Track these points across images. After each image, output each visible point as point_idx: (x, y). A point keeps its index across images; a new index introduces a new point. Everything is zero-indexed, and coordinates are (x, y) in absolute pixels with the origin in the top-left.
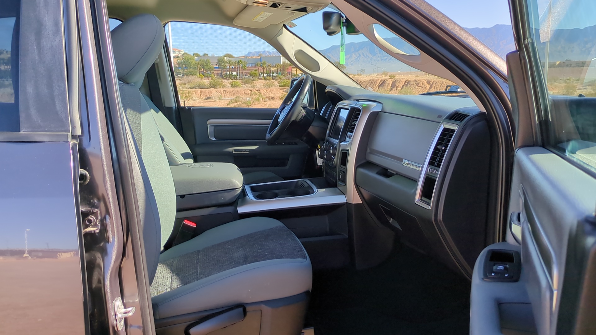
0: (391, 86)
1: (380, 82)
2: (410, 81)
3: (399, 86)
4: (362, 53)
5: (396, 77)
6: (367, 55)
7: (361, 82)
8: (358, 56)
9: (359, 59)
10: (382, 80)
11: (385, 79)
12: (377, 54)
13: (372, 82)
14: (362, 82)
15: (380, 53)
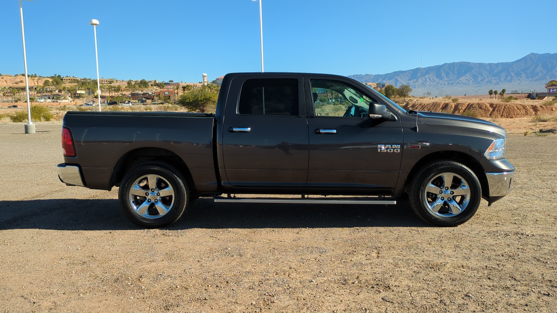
0: (454, 109)
1: (443, 105)
2: (473, 104)
3: (461, 109)
4: (429, 77)
5: (459, 101)
6: (433, 80)
7: (424, 105)
8: (424, 80)
9: (426, 83)
10: (444, 104)
11: (448, 102)
12: (444, 78)
13: (435, 105)
14: (426, 105)
15: (446, 77)
